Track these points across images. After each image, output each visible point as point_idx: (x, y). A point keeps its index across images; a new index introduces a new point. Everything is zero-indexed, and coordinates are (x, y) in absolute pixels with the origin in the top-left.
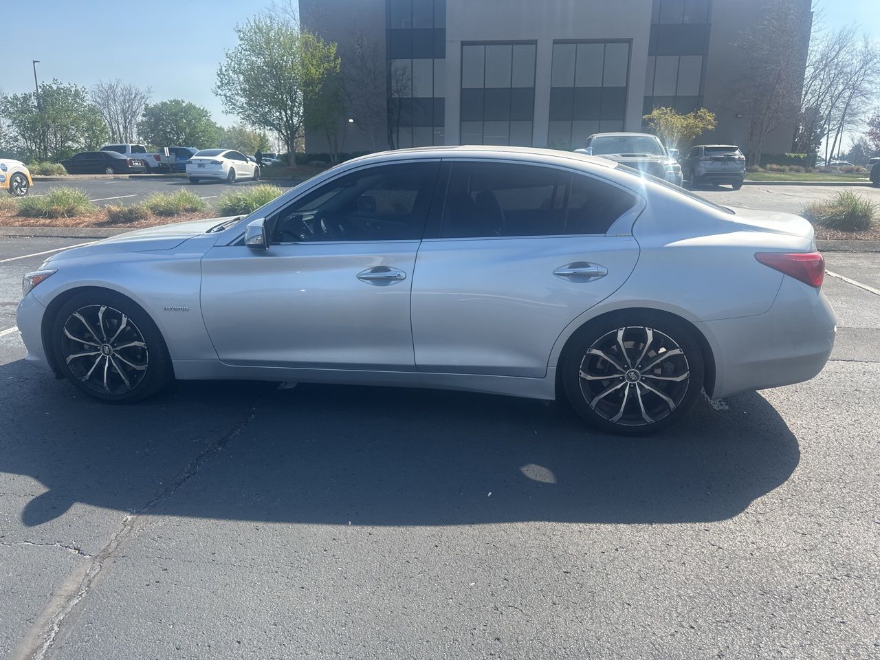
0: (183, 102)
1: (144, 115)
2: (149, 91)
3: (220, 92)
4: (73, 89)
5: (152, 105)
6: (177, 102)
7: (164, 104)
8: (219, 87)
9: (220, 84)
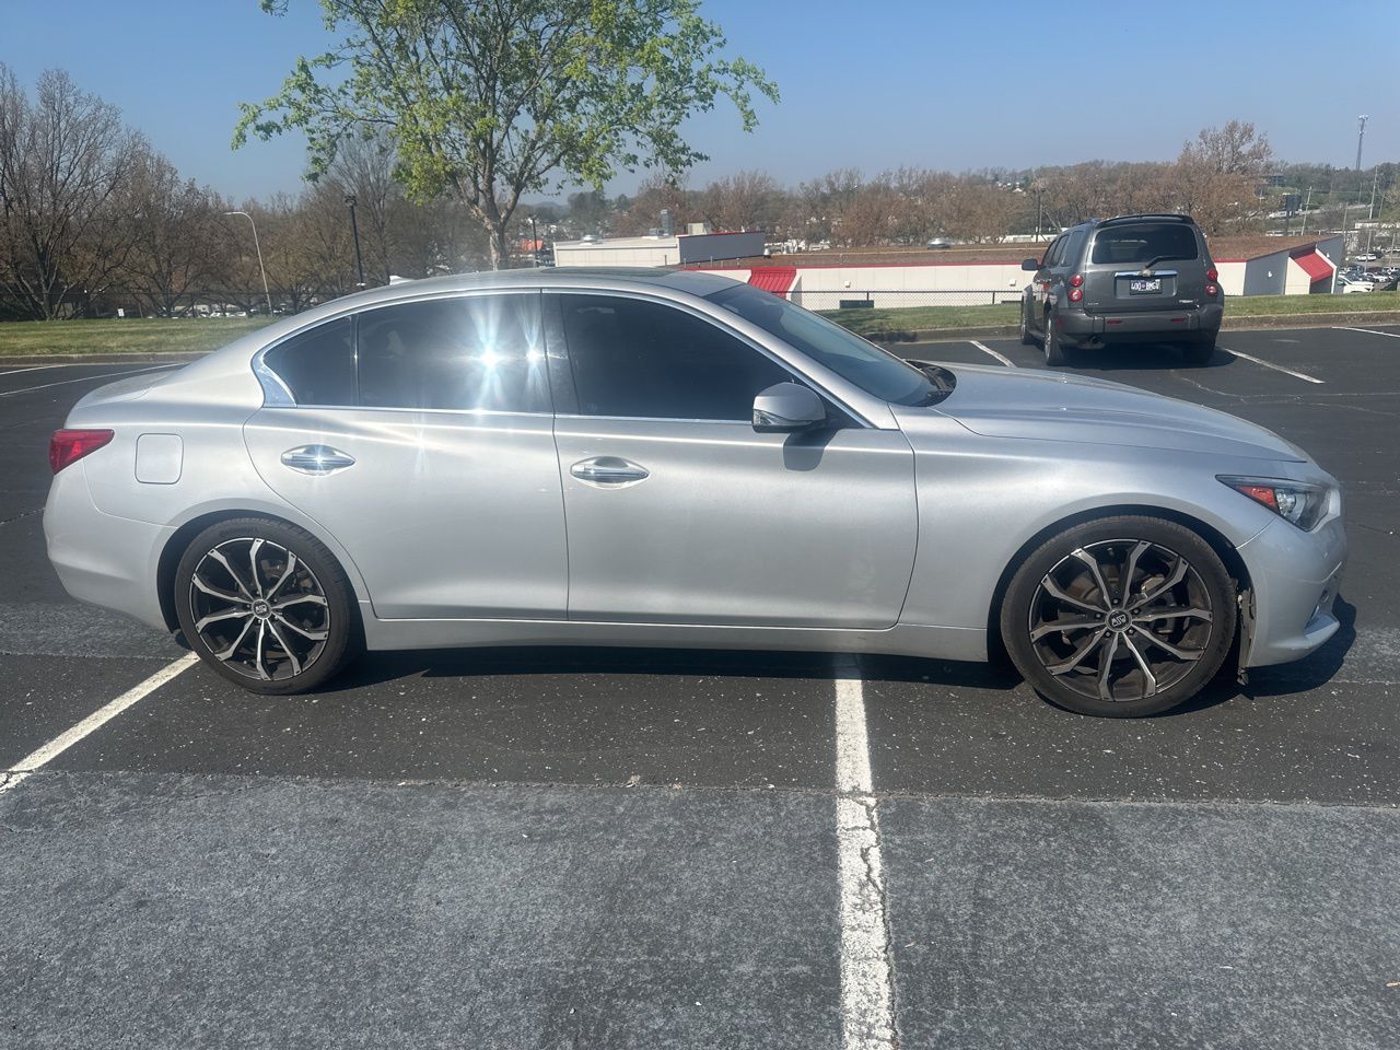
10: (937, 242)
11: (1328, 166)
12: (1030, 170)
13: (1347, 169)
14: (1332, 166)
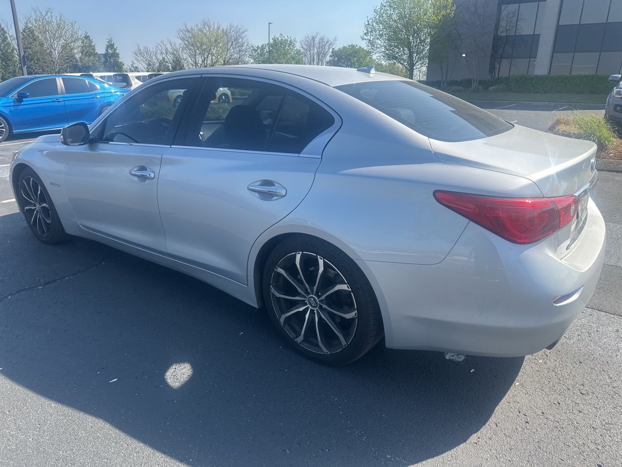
0: (357, 46)
1: (331, 56)
2: (335, 40)
3: (365, 37)
4: (289, 40)
5: (336, 49)
6: (353, 46)
7: (344, 48)
8: (365, 34)
9: (366, 32)
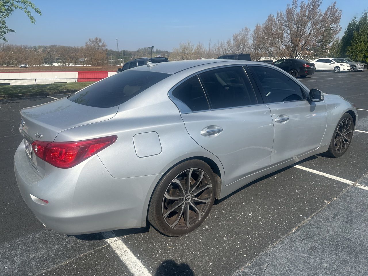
10: (23, 66)
11: (112, 50)
12: (36, 46)
13: (116, 51)
14: (113, 50)
